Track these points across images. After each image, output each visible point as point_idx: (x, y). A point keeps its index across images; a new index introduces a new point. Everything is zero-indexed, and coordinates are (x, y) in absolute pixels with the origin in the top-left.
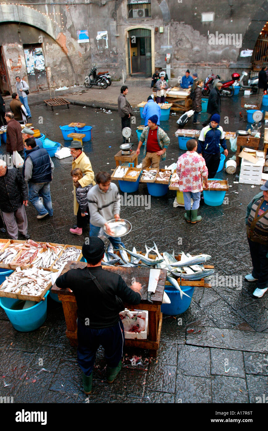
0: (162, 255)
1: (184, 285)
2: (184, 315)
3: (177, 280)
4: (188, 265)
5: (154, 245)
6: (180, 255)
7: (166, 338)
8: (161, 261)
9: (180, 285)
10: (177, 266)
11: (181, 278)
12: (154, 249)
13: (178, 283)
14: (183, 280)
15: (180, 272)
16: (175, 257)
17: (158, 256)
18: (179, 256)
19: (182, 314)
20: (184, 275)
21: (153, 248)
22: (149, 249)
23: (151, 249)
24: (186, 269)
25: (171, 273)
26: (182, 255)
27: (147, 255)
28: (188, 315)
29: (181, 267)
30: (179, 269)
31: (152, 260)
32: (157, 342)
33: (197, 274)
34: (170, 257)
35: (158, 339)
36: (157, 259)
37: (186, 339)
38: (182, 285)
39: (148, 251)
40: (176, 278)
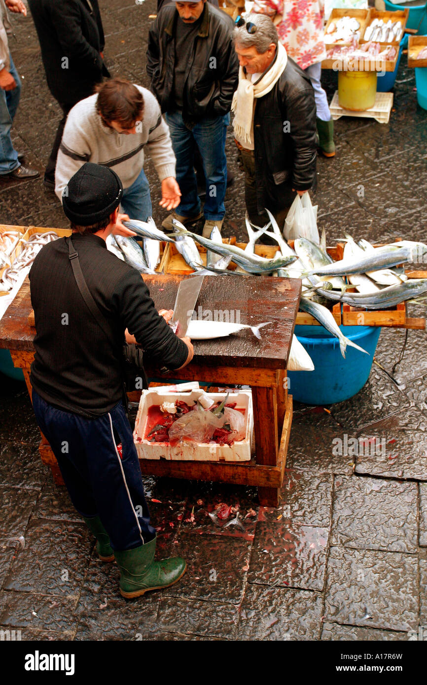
0: (292, 247)
1: (351, 322)
2: (351, 403)
4: (363, 272)
5: (269, 221)
6: (341, 245)
7: (303, 460)
8: (288, 262)
9: (341, 323)
10: (331, 275)
11: (342, 303)
12: (271, 229)
14: (347, 309)
15: (340, 290)
16: (328, 250)
17: (280, 250)
18: (339, 247)
19: (347, 401)
21: (267, 227)
22: (255, 230)
23: (263, 231)
24: (355, 280)
25: (316, 291)
26: (347, 245)
27: (250, 246)
28: (362, 404)
29: (345, 276)
30: (337, 283)
32: (277, 468)
33: (385, 293)
34: (313, 252)
35: (279, 460)
36: (278, 256)
37: (355, 463)
38: (345, 323)
39: (253, 236)
40: (329, 304)
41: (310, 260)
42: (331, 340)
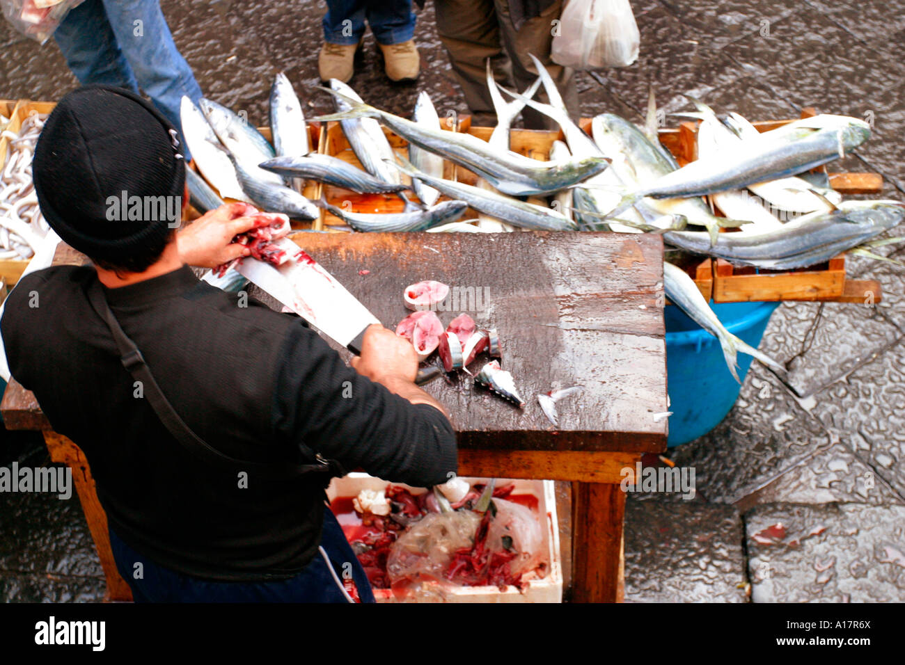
0: (589, 133)
1: (733, 296)
3: (693, 276)
4: (743, 185)
5: (535, 77)
6: (688, 125)
8: (590, 170)
9: (711, 298)
10: (681, 194)
11: (714, 259)
12: (541, 96)
13: (701, 288)
14: (727, 271)
15: (702, 228)
16: (661, 136)
17: (563, 139)
18: (684, 131)
19: (704, 437)
20: (732, 244)
21: (532, 91)
22: (508, 99)
23: (525, 99)
24: (731, 204)
26: (702, 126)
27: (501, 133)
29: (705, 194)
30: (694, 212)
31: (536, 164)
33: (800, 232)
34: (632, 144)
36: (561, 158)
38: (719, 298)
39: (507, 110)
40: (689, 261)
41: (627, 160)
42: (693, 335)
